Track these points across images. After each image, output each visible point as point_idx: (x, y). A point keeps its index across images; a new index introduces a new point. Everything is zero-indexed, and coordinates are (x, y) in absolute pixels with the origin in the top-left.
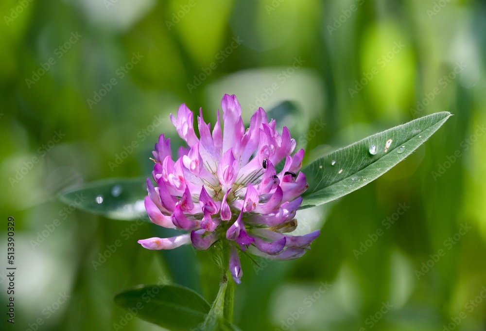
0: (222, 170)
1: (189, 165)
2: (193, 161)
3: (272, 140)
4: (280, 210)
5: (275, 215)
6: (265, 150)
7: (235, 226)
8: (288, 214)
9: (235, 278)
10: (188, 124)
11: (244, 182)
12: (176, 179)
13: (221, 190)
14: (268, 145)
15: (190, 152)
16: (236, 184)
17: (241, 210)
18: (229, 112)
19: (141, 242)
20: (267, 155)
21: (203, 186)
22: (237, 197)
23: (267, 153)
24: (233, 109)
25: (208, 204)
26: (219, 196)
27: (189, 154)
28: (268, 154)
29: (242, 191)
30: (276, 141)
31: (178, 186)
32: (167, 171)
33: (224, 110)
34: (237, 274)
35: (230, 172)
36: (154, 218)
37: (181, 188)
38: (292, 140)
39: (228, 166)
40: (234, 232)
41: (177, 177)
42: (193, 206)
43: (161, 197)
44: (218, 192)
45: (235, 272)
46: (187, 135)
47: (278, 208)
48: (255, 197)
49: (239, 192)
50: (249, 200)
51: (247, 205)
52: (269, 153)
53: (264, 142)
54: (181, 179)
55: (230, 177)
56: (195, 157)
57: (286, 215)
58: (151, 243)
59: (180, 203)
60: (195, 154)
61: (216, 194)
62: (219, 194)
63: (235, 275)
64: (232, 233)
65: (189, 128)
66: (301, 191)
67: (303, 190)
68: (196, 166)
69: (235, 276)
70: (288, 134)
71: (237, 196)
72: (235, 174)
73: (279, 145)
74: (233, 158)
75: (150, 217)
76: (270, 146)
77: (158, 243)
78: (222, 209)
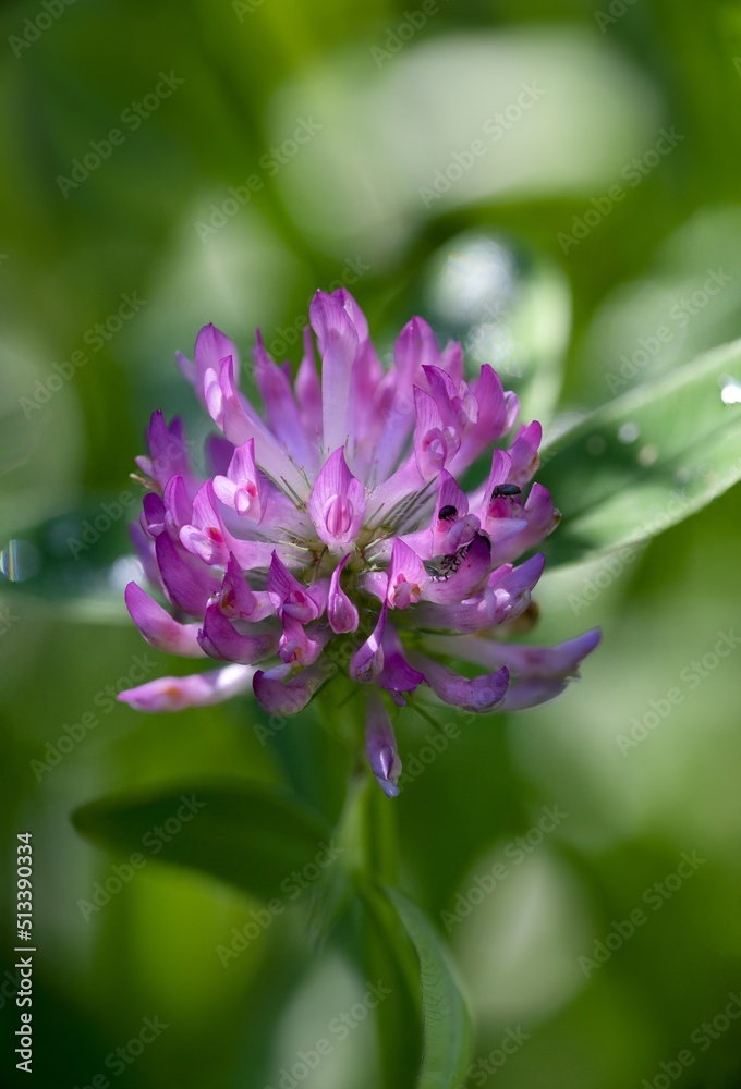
0: (322, 505)
1: (233, 499)
2: (241, 490)
3: (452, 408)
4: (487, 595)
5: (477, 605)
6: (433, 444)
7: (369, 649)
8: (509, 602)
9: (381, 781)
10: (223, 389)
11: (389, 518)
12: (200, 539)
13: (326, 547)
14: (440, 426)
15: (232, 464)
16: (365, 529)
17: (383, 601)
18: (332, 336)
19: (129, 695)
20: (439, 455)
21: (274, 555)
22: (371, 565)
23: (440, 451)
24: (342, 330)
25: (292, 597)
26: (324, 564)
27: (230, 471)
28: (442, 453)
29: (384, 548)
30: (464, 408)
31: (208, 558)
32: (175, 515)
33: (319, 332)
34: (385, 771)
35: (343, 509)
36: (156, 636)
37: (217, 559)
38: (506, 394)
39: (336, 496)
40: (368, 666)
41: (204, 533)
42: (254, 603)
43: (166, 583)
44: (318, 554)
45: (381, 767)
46: (222, 416)
47: (482, 590)
48: (417, 570)
49: (375, 549)
50: (401, 579)
51: (396, 595)
52: (445, 450)
53: (431, 422)
54: (215, 536)
55: (344, 523)
56: (247, 476)
57: (504, 605)
58: (155, 697)
59: (216, 600)
60: (246, 470)
61: (316, 559)
62: (324, 558)
63: (383, 774)
64: (363, 670)
65: (224, 397)
66: (544, 529)
67: (548, 526)
68: (251, 502)
69: (382, 776)
70: (496, 381)
71: (371, 559)
72: (356, 513)
73: (472, 418)
74: (347, 476)
75: (145, 634)
76: (445, 429)
77: (174, 694)
78: (330, 608)
